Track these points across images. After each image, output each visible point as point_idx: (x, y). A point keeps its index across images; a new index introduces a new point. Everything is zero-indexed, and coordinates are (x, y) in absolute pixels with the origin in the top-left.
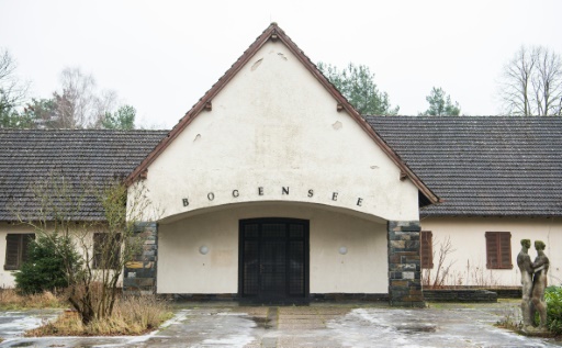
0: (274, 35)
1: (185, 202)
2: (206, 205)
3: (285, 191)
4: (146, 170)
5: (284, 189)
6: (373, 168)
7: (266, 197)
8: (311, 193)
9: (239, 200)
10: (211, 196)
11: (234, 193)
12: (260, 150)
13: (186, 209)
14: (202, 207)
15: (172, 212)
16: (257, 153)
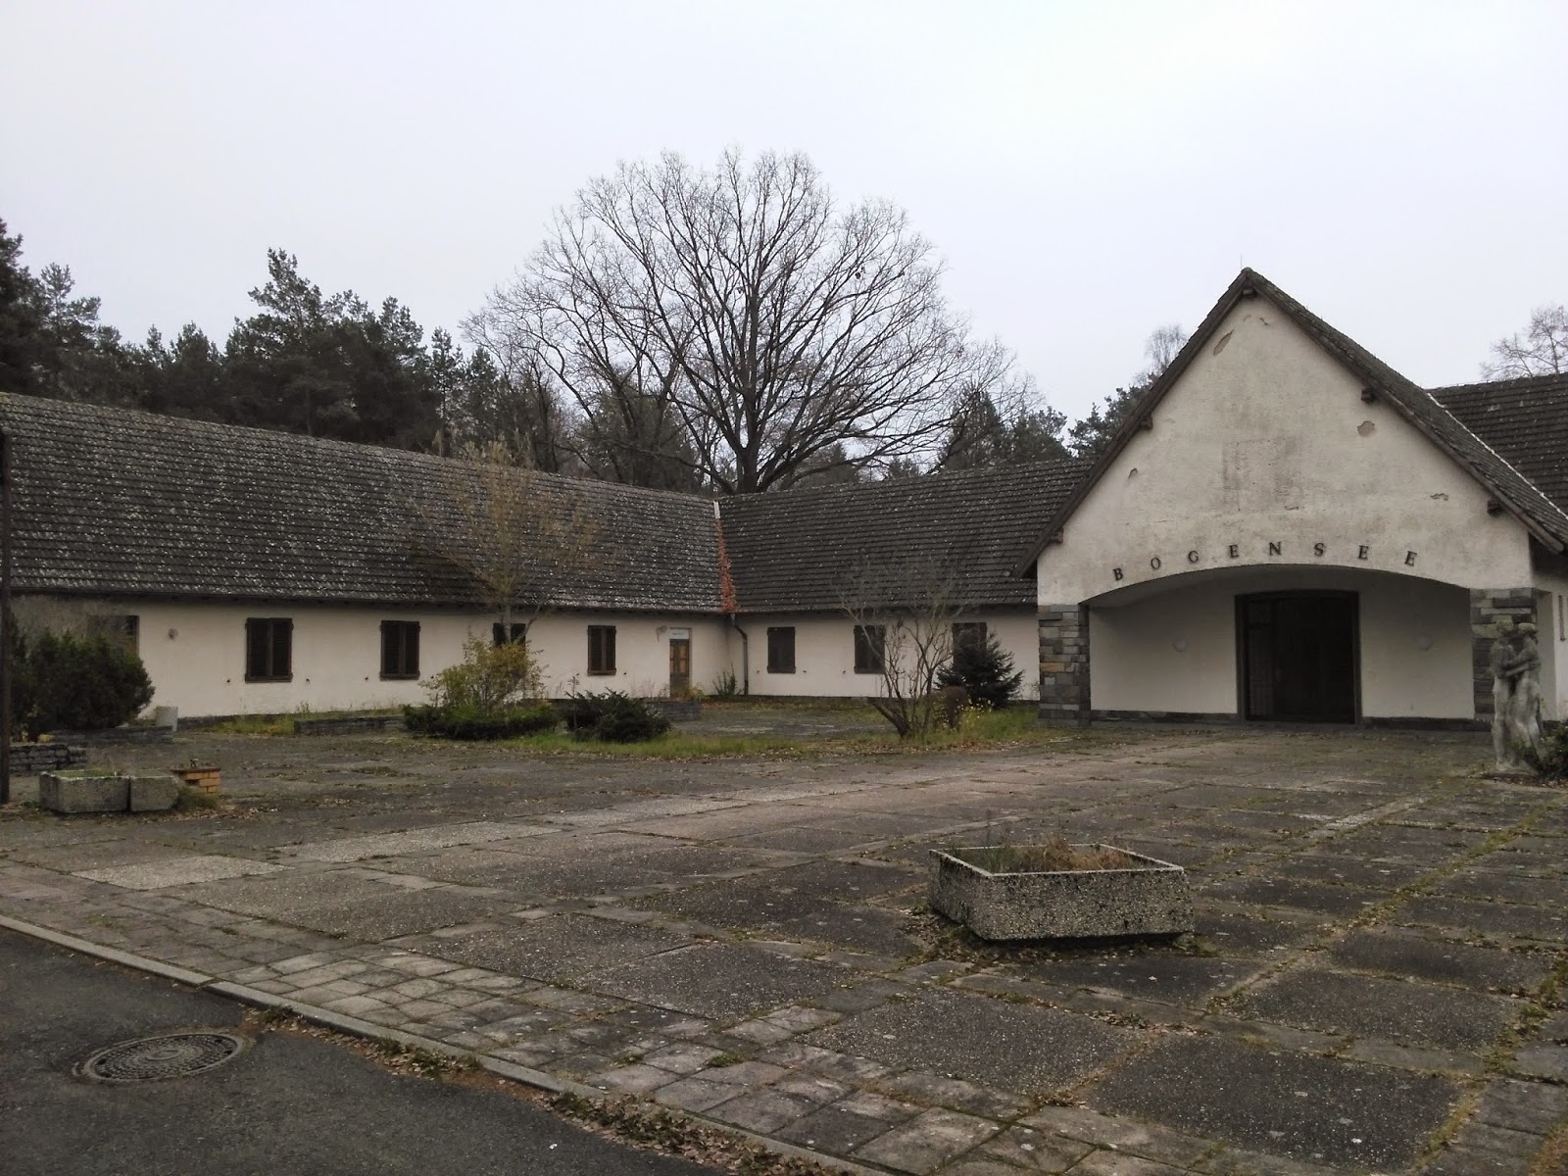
0: (1250, 289)
1: (1118, 574)
2: (1150, 578)
3: (1275, 548)
4: (1061, 530)
5: (1272, 545)
6: (1435, 497)
7: (1244, 560)
8: (1319, 549)
9: (1198, 567)
10: (1156, 562)
11: (1192, 557)
12: (1231, 483)
13: (1119, 585)
14: (1143, 580)
15: (1098, 590)
16: (1227, 488)
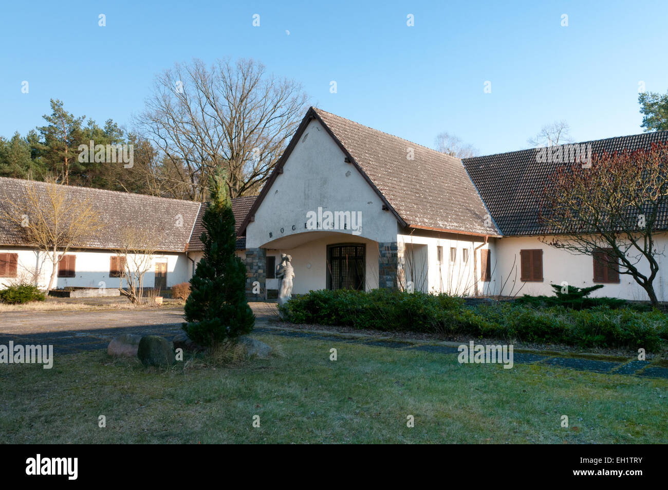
0: (312, 115)
1: (271, 235)
2: (281, 237)
4: (254, 216)
6: (369, 203)
9: (296, 232)
10: (282, 230)
11: (293, 228)
12: (307, 197)
13: (271, 240)
14: (278, 238)
15: (265, 242)
16: (305, 199)
